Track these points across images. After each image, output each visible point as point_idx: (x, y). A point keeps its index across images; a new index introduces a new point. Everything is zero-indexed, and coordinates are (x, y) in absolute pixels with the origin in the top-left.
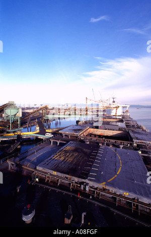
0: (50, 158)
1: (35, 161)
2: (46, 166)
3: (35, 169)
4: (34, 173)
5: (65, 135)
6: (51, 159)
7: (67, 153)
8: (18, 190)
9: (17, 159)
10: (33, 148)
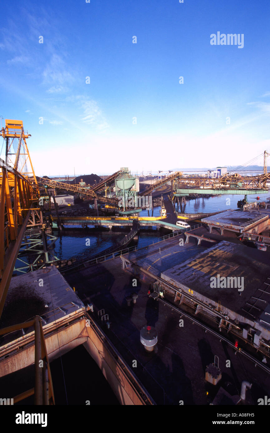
0: (182, 265)
1: (159, 265)
2: (176, 276)
3: (159, 276)
4: (157, 283)
5: (213, 228)
6: (185, 266)
7: (216, 261)
8: (135, 301)
9: (134, 256)
10: (156, 243)
